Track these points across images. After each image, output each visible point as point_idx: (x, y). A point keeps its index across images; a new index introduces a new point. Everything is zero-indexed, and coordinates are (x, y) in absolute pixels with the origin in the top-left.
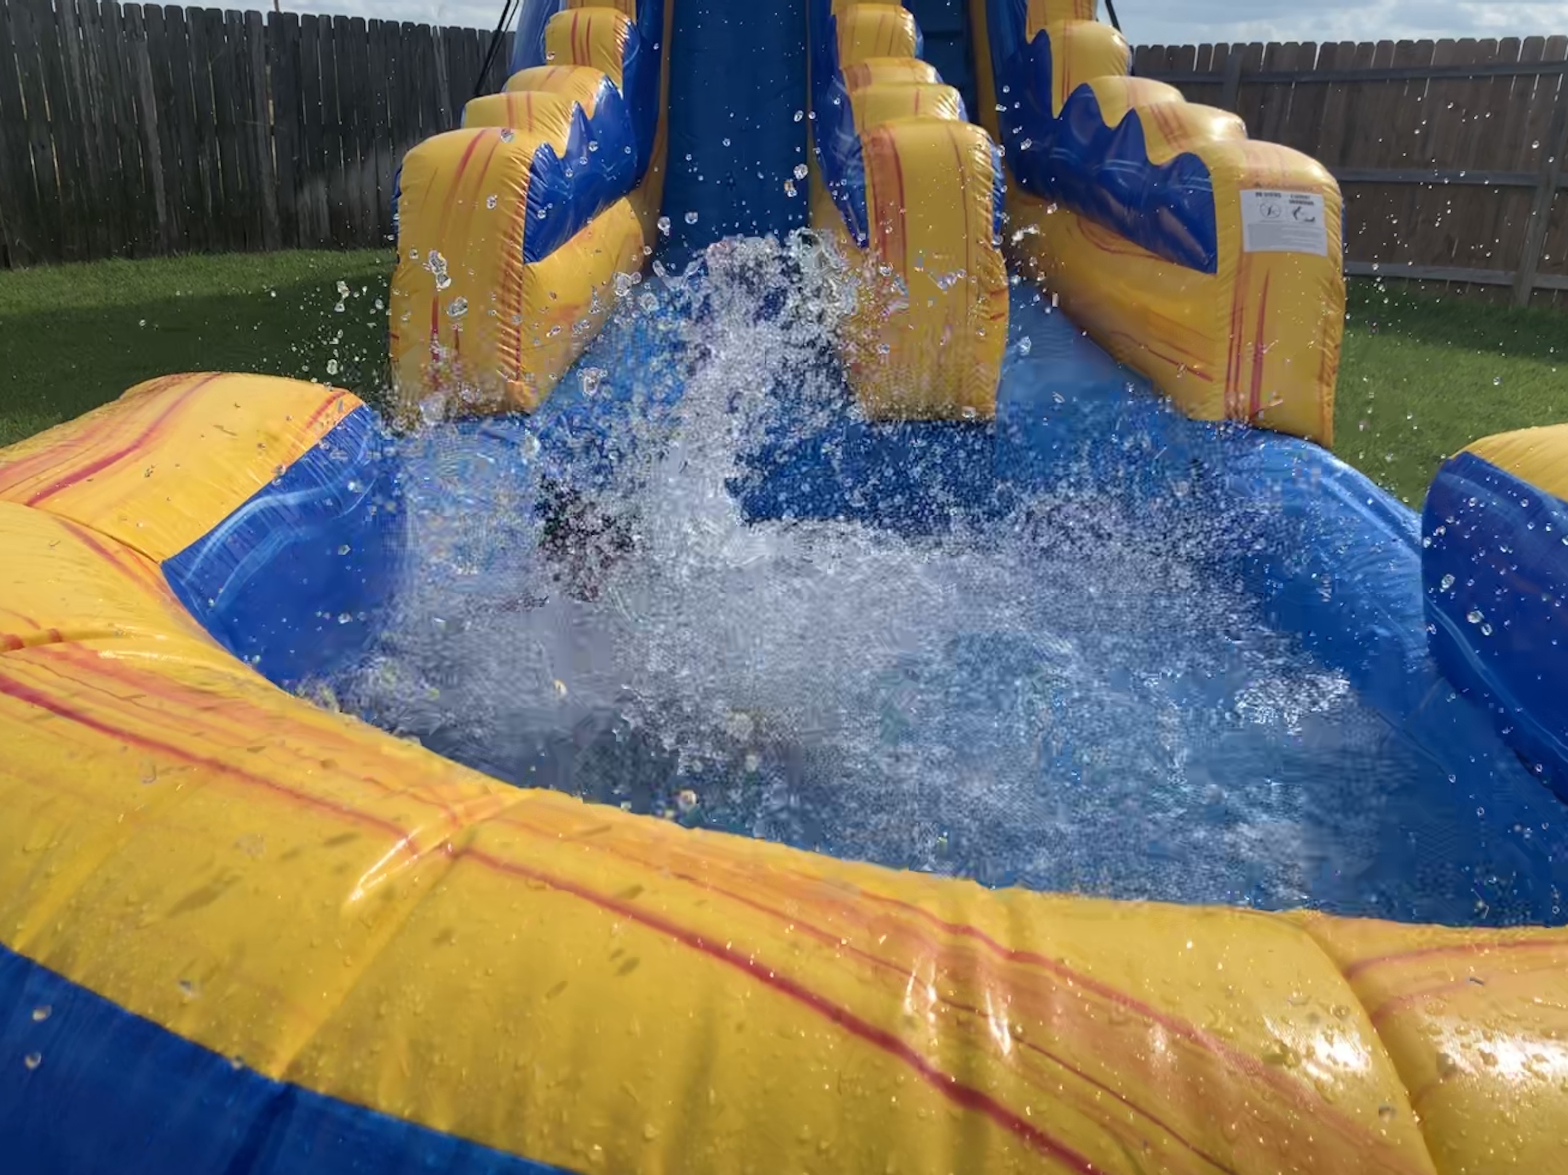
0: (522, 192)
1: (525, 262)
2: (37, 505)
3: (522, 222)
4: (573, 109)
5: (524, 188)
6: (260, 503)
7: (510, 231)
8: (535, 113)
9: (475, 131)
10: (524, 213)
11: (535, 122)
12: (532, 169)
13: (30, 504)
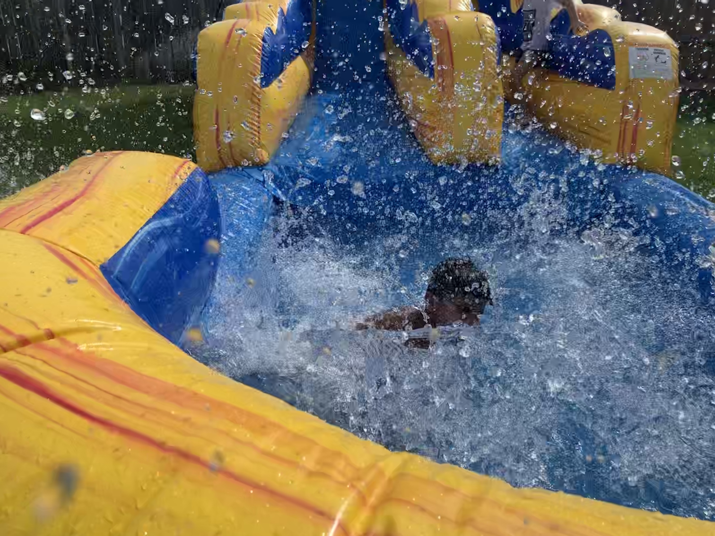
0: (259, 52)
1: (261, 88)
2: (28, 233)
3: (259, 67)
4: (279, 10)
5: (260, 50)
6: (152, 225)
7: (254, 72)
8: (260, 13)
9: (232, 21)
10: (260, 62)
11: (261, 18)
12: (264, 40)
13: (23, 232)
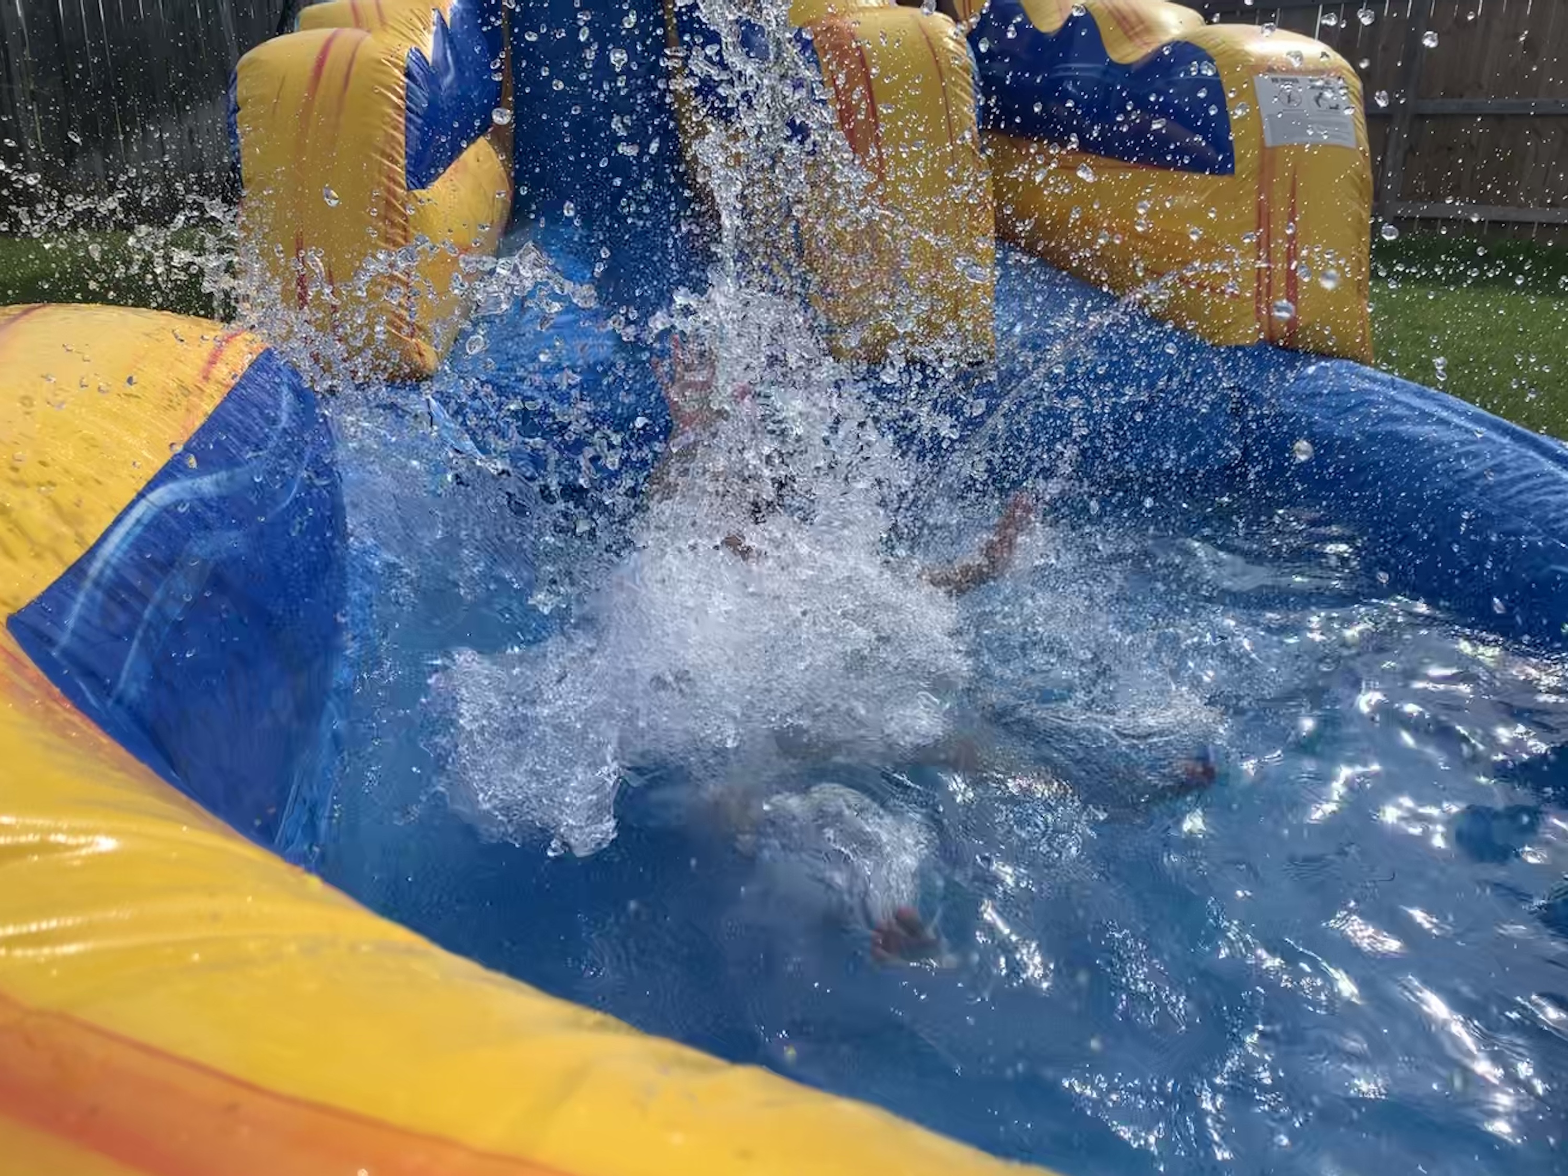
0: (400, 102)
1: (409, 189)
3: (402, 138)
4: (434, 16)
5: (401, 98)
7: (388, 150)
9: (322, 34)
10: (403, 128)
11: (390, 30)
12: (408, 74)
